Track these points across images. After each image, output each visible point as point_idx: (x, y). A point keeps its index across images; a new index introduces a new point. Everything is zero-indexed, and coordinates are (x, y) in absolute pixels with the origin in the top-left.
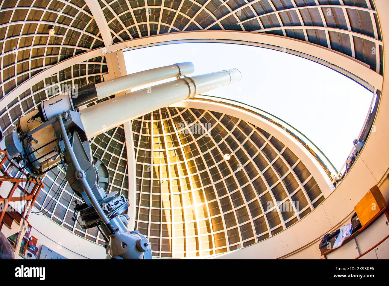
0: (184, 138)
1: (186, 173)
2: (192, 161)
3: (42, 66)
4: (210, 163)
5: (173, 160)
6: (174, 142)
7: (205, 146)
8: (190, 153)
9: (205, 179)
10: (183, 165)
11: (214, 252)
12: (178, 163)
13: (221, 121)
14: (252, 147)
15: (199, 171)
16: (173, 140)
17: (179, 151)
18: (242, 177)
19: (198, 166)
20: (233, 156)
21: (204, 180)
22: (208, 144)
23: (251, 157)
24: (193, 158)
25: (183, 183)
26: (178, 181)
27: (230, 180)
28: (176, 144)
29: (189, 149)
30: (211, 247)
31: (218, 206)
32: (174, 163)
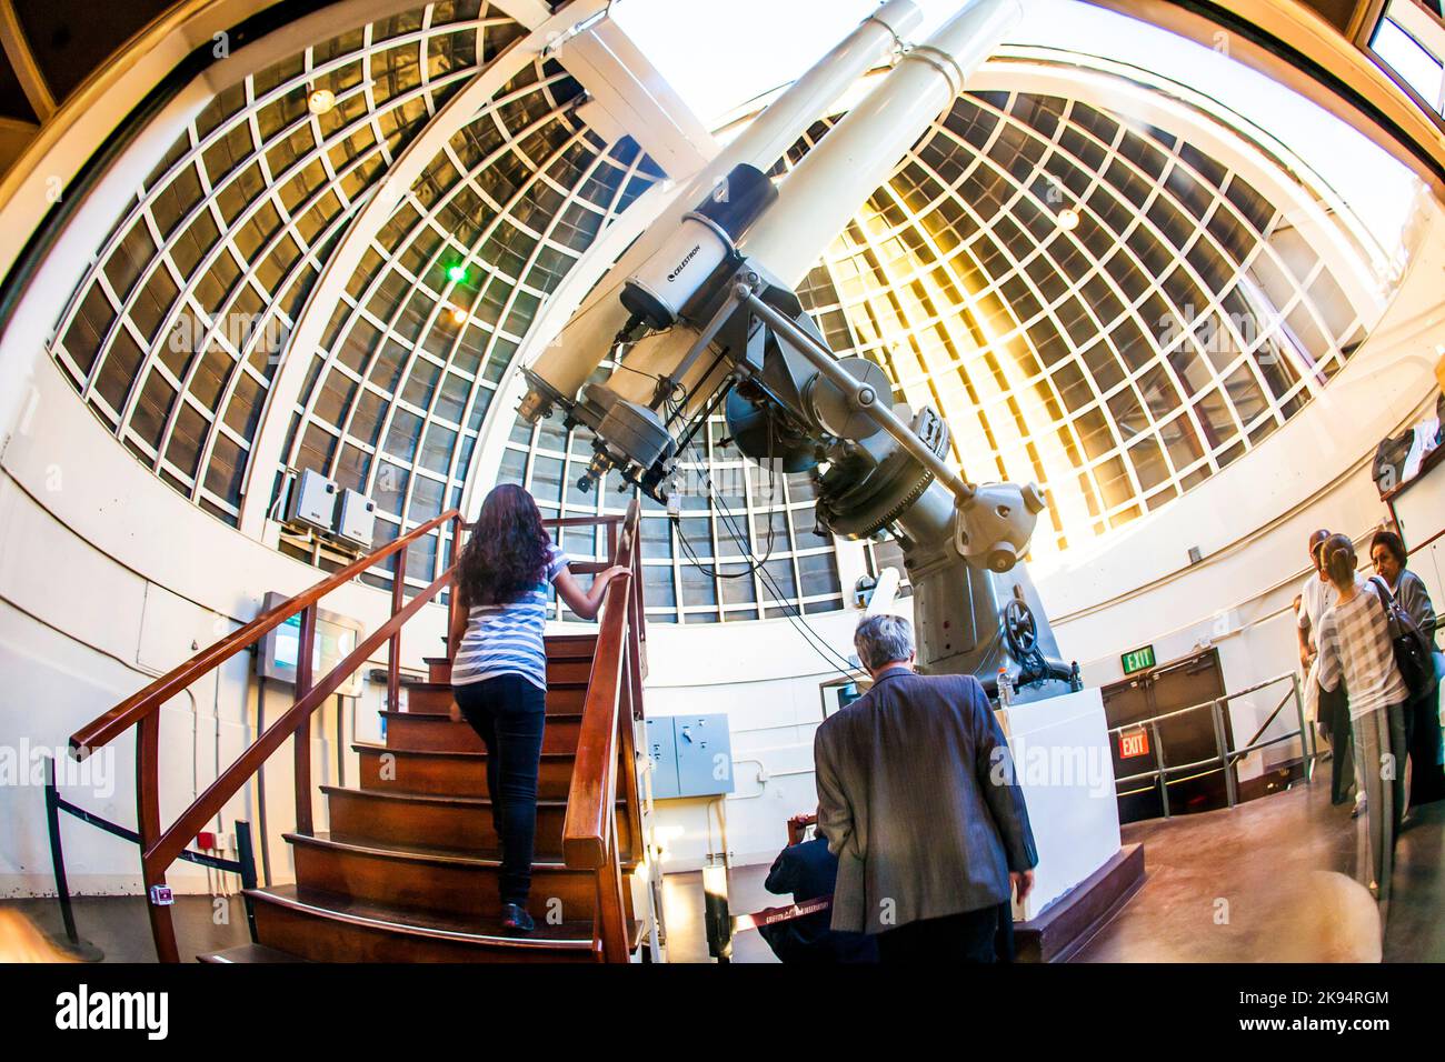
0: (913, 191)
1: (954, 296)
2: (963, 257)
3: (342, 210)
4: (1022, 248)
5: (903, 268)
6: (886, 214)
7: (988, 198)
8: (949, 232)
9: (1020, 299)
10: (940, 275)
11: (1107, 524)
12: (923, 272)
13: (1012, 114)
14: (1132, 177)
15: (995, 280)
16: (882, 208)
17: (911, 238)
18: (1125, 273)
19: (986, 266)
20: (1082, 214)
21: (1016, 304)
22: (995, 192)
23: (1139, 208)
24: (965, 245)
25: (957, 332)
26: (940, 328)
27: (1095, 289)
28: (895, 216)
29: (942, 219)
30: (1093, 510)
31: (1083, 376)
32: (911, 278)
